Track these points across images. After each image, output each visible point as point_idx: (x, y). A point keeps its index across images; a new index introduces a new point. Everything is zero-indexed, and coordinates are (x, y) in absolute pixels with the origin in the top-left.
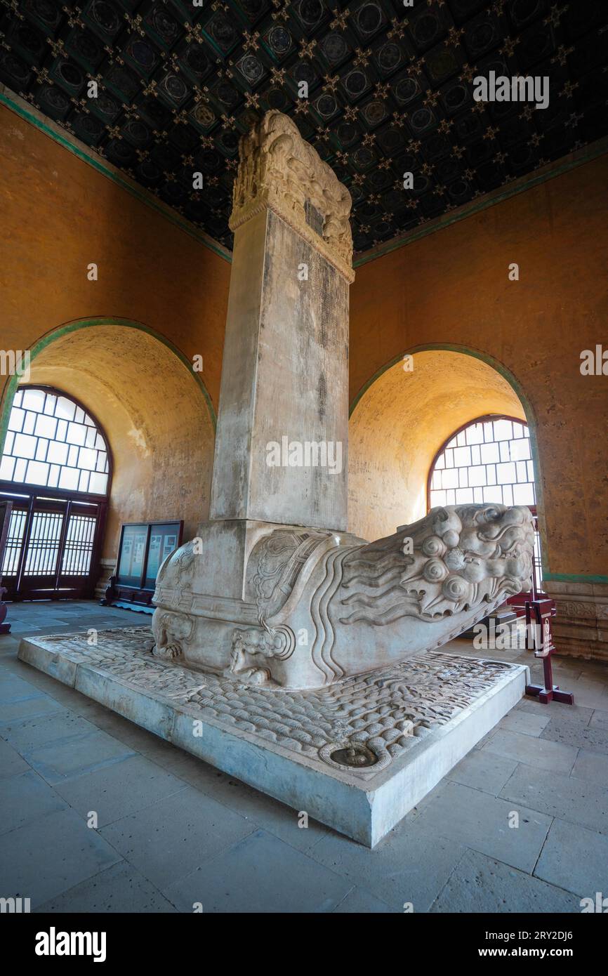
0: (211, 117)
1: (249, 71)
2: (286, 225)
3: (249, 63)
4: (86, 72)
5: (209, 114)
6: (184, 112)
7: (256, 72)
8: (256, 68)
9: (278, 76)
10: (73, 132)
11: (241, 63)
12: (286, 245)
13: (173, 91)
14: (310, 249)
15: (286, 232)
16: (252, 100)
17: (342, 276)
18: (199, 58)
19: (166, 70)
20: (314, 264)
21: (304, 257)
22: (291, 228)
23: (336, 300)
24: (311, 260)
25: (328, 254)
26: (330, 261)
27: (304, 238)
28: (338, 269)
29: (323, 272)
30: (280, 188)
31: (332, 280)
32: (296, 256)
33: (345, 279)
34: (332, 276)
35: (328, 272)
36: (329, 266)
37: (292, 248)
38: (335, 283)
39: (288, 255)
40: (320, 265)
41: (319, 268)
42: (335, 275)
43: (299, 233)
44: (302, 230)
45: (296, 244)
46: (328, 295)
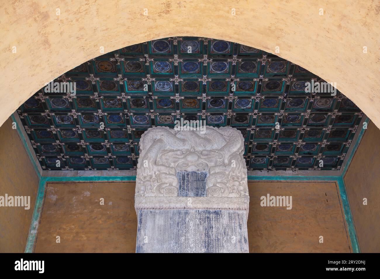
1: (164, 87)
2: (157, 211)
3: (160, 85)
4: (100, 143)
8: (165, 84)
10: (117, 169)
12: (158, 227)
13: (141, 121)
14: (186, 213)
15: (157, 217)
17: (231, 211)
18: (137, 102)
19: (128, 118)
20: (191, 224)
21: (180, 224)
22: (163, 210)
23: (225, 239)
24: (188, 221)
25: (206, 206)
26: (212, 209)
27: (177, 209)
28: (225, 209)
29: (205, 223)
30: (149, 187)
31: (218, 223)
32: (170, 229)
33: (237, 211)
34: (217, 219)
35: (211, 219)
36: (212, 213)
37: (165, 225)
38: (222, 223)
39: (160, 234)
40: (200, 219)
41: (199, 223)
42: (222, 216)
43: (171, 209)
44: (172, 205)
45: (170, 219)
46: (213, 240)
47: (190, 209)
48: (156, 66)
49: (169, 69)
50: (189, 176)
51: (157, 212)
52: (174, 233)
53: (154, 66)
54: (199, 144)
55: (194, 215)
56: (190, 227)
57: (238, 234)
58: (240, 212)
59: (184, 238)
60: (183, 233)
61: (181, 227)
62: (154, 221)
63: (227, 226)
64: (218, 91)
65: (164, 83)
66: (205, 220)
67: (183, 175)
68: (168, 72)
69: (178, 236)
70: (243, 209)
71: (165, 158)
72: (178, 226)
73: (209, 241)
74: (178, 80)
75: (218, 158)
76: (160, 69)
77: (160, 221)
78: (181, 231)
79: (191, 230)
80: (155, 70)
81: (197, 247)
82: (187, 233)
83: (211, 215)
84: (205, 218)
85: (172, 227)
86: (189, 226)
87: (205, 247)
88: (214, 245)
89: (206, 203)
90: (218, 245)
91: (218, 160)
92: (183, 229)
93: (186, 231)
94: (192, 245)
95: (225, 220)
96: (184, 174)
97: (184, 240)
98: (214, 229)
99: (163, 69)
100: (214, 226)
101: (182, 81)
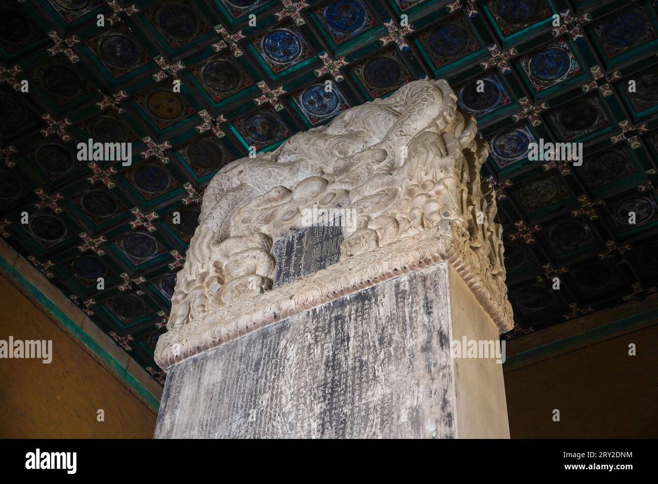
2: (209, 352)
3: (312, 103)
12: (207, 392)
14: (283, 328)
15: (209, 366)
20: (292, 352)
21: (262, 363)
22: (224, 343)
23: (382, 356)
24: (285, 348)
25: (331, 288)
26: (348, 290)
27: (258, 327)
28: (383, 277)
29: (328, 336)
30: (198, 302)
31: (364, 322)
32: (235, 386)
33: (420, 271)
34: (362, 313)
35: (347, 319)
36: (350, 302)
37: (224, 381)
38: (376, 318)
39: (211, 405)
40: (316, 330)
41: (312, 341)
42: (376, 300)
43: (244, 333)
44: (244, 322)
45: (238, 361)
46: (346, 372)
47: (292, 313)
48: (266, 53)
49: (300, 47)
50: (304, 240)
51: (209, 354)
52: (244, 393)
53: (264, 55)
54: (327, 153)
55: (302, 327)
56: (288, 360)
57: (419, 330)
58: (429, 270)
59: (267, 395)
60: (268, 384)
61: (265, 370)
62: (200, 379)
63: (390, 319)
64: (457, 56)
66: (330, 326)
67: (289, 242)
68: (303, 56)
69: (253, 397)
70: (435, 259)
71: (242, 218)
72: (256, 370)
73: (337, 378)
74: (334, 67)
75: (373, 162)
76: (281, 57)
77: (214, 374)
78: (264, 380)
79: (290, 366)
80: (273, 64)
81: (302, 406)
82: (278, 379)
83: (347, 309)
84: (330, 322)
85: (242, 379)
86: (285, 358)
87: (324, 397)
88: (350, 383)
89: (330, 282)
90: (361, 379)
91: (375, 167)
92: (268, 374)
93: (275, 375)
94: (289, 406)
95: (384, 307)
96: (290, 240)
97: (268, 400)
98: (351, 343)
99: (287, 53)
100: (352, 334)
101: (346, 63)
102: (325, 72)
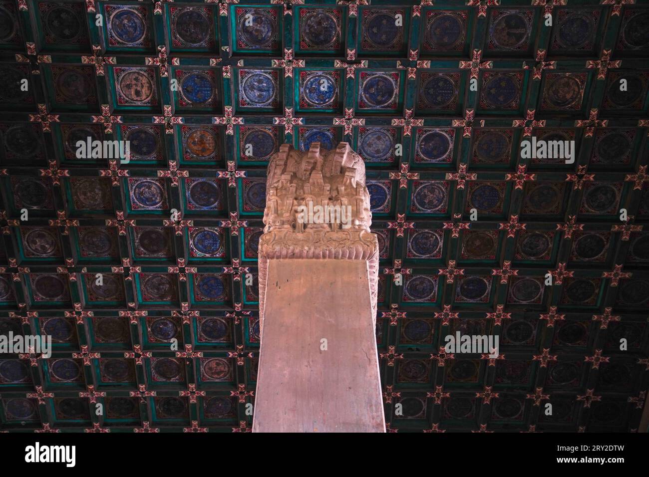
0: (144, 97)
1: (252, 88)
3: (260, 82)
5: (145, 91)
6: (113, 60)
7: (260, 96)
8: (265, 93)
9: (289, 122)
11: (248, 73)
16: (229, 120)
49: (313, 102)
64: (246, 195)
65: (268, 91)
68: (303, 100)
76: (312, 84)
80: (309, 74)
101: (286, 132)
102: (287, 114)
